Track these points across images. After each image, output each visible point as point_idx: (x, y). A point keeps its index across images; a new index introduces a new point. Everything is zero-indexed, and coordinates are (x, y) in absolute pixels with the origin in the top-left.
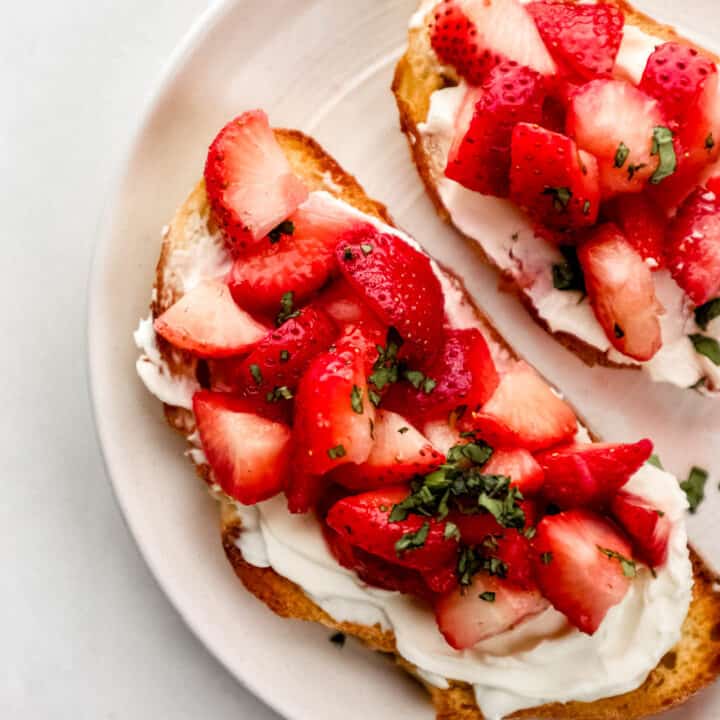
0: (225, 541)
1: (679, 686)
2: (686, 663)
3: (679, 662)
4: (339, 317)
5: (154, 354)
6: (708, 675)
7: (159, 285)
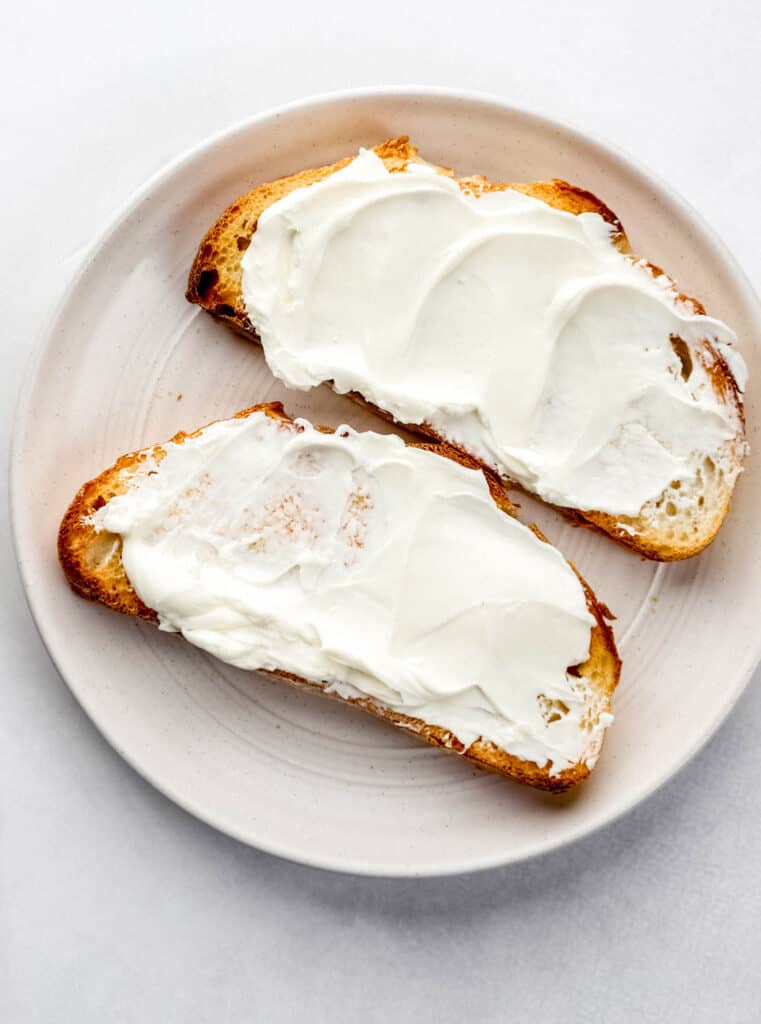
1: (230, 225)
2: (230, 246)
5: (725, 351)
6: (209, 242)
7: (739, 405)
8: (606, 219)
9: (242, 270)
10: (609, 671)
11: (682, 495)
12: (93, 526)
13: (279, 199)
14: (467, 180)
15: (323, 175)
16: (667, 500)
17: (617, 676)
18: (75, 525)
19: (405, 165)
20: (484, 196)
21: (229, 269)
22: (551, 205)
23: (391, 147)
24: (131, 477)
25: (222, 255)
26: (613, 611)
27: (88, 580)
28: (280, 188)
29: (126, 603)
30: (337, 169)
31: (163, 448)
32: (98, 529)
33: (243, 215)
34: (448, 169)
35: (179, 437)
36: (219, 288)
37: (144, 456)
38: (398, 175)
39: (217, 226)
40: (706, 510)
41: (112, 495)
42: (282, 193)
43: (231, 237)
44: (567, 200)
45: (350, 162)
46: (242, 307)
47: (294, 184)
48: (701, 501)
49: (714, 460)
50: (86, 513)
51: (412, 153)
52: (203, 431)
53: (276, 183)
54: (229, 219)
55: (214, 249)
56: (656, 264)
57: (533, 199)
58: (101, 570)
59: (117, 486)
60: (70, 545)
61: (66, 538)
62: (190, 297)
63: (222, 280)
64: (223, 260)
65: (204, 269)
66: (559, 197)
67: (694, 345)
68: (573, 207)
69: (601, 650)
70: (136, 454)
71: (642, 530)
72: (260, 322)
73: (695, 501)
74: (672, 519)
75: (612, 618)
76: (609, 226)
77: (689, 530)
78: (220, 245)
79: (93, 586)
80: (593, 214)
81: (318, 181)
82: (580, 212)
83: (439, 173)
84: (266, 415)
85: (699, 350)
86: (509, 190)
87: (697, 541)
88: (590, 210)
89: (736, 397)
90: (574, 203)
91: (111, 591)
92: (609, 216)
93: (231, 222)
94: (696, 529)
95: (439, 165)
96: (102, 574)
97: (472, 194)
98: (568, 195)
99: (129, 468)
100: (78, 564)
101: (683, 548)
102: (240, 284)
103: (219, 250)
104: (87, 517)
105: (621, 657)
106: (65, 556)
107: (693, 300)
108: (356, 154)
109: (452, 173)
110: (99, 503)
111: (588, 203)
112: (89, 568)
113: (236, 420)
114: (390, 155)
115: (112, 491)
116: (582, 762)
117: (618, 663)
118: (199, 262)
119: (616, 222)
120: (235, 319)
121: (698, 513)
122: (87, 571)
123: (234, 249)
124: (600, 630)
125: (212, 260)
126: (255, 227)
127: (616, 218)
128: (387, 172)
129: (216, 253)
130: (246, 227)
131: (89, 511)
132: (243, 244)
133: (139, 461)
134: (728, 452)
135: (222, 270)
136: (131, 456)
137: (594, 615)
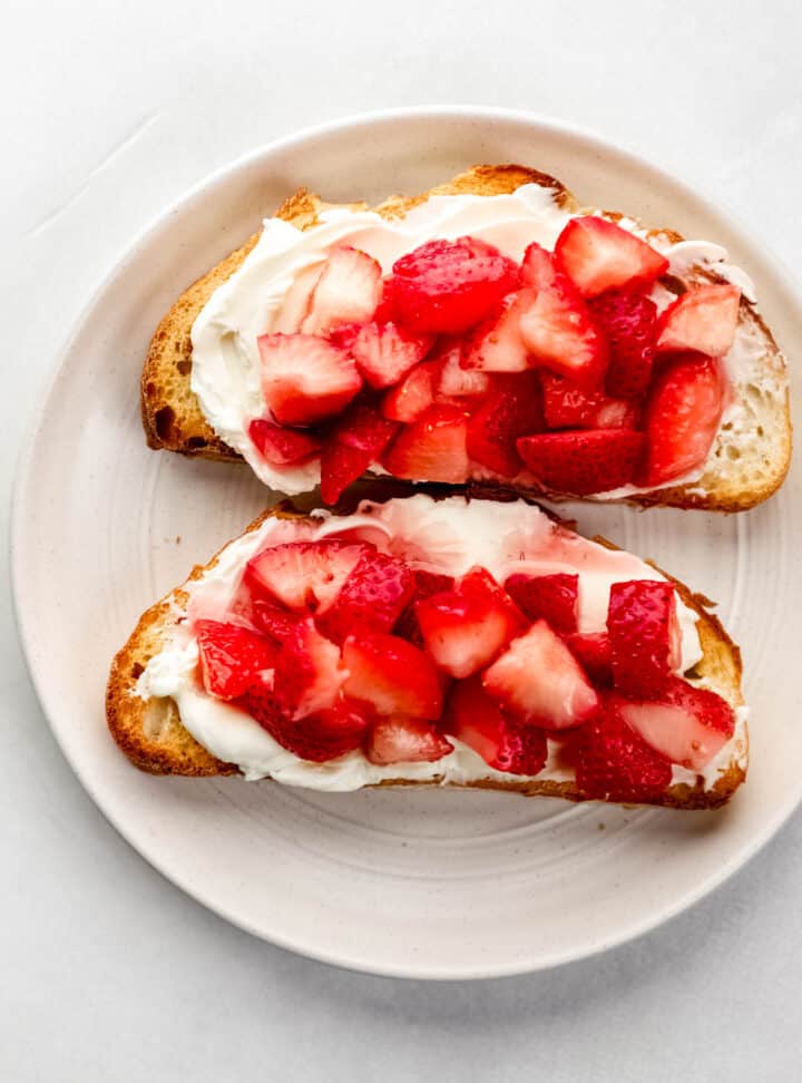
0: (560, 186)
1: (163, 354)
2: (172, 375)
3: (177, 372)
4: (614, 406)
5: (720, 269)
6: (150, 381)
7: (757, 318)
8: (543, 185)
9: (195, 395)
10: (728, 661)
11: (738, 433)
12: (140, 697)
13: (202, 307)
14: (385, 204)
15: (236, 264)
16: (725, 446)
17: (738, 664)
18: (120, 702)
19: (315, 217)
20: (408, 213)
21: (180, 400)
22: (481, 194)
23: (293, 205)
24: (161, 632)
25: (167, 388)
26: (710, 597)
27: (154, 754)
28: (198, 295)
29: (202, 765)
30: (247, 252)
31: (184, 590)
32: (145, 698)
33: (172, 337)
34: (361, 202)
35: (196, 573)
36: (179, 423)
37: (167, 605)
38: (314, 231)
39: (150, 360)
40: (769, 438)
41: (148, 658)
42: (201, 299)
43: (171, 367)
44: (495, 181)
45: (258, 238)
46: (210, 433)
47: (209, 285)
48: (760, 432)
49: (756, 385)
50: (128, 687)
51: (316, 202)
52: (218, 558)
53: (192, 291)
54: (160, 348)
55: (158, 385)
56: (612, 211)
57: (459, 197)
58: (165, 740)
59: (149, 647)
60: (122, 725)
61: (116, 719)
62: (153, 445)
63: (179, 414)
64: (171, 393)
65: (156, 410)
66: (485, 183)
67: (685, 275)
68: (504, 186)
69: (713, 642)
70: (157, 606)
71: (713, 486)
72: (236, 441)
73: (754, 434)
74: (738, 462)
75: (712, 605)
76: (549, 191)
77: (760, 466)
78: (160, 380)
79: (161, 760)
80: (527, 186)
81: (233, 272)
82: (514, 190)
83: (354, 211)
84: (279, 518)
85: (692, 279)
86: (432, 198)
87: (773, 473)
88: (523, 183)
89: (751, 312)
90: (504, 183)
91: (182, 758)
92: (546, 181)
93: (163, 350)
94: (767, 462)
95: (349, 203)
96: (166, 743)
97: (395, 217)
98: (493, 177)
99: (156, 624)
100: (137, 742)
101: (762, 487)
102: (198, 410)
103: (163, 385)
104: (130, 690)
105: (736, 643)
106: (121, 738)
107: (664, 231)
108: (261, 227)
109: (365, 206)
110: (138, 672)
111: (517, 176)
112: (150, 742)
113: (250, 534)
114: (295, 215)
115: (147, 653)
116: (734, 766)
117: (735, 652)
118: (147, 405)
119: (554, 183)
120: (208, 448)
121: (762, 446)
122: (150, 746)
123: (178, 377)
124: (705, 623)
125: (160, 397)
126: (190, 348)
127: (552, 180)
128: (299, 232)
129: (161, 389)
130: (181, 349)
131: (130, 683)
132: (185, 367)
133: (163, 612)
134: (767, 371)
135: (174, 403)
136: (153, 610)
137: (694, 609)
